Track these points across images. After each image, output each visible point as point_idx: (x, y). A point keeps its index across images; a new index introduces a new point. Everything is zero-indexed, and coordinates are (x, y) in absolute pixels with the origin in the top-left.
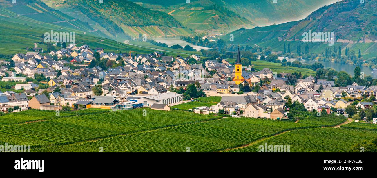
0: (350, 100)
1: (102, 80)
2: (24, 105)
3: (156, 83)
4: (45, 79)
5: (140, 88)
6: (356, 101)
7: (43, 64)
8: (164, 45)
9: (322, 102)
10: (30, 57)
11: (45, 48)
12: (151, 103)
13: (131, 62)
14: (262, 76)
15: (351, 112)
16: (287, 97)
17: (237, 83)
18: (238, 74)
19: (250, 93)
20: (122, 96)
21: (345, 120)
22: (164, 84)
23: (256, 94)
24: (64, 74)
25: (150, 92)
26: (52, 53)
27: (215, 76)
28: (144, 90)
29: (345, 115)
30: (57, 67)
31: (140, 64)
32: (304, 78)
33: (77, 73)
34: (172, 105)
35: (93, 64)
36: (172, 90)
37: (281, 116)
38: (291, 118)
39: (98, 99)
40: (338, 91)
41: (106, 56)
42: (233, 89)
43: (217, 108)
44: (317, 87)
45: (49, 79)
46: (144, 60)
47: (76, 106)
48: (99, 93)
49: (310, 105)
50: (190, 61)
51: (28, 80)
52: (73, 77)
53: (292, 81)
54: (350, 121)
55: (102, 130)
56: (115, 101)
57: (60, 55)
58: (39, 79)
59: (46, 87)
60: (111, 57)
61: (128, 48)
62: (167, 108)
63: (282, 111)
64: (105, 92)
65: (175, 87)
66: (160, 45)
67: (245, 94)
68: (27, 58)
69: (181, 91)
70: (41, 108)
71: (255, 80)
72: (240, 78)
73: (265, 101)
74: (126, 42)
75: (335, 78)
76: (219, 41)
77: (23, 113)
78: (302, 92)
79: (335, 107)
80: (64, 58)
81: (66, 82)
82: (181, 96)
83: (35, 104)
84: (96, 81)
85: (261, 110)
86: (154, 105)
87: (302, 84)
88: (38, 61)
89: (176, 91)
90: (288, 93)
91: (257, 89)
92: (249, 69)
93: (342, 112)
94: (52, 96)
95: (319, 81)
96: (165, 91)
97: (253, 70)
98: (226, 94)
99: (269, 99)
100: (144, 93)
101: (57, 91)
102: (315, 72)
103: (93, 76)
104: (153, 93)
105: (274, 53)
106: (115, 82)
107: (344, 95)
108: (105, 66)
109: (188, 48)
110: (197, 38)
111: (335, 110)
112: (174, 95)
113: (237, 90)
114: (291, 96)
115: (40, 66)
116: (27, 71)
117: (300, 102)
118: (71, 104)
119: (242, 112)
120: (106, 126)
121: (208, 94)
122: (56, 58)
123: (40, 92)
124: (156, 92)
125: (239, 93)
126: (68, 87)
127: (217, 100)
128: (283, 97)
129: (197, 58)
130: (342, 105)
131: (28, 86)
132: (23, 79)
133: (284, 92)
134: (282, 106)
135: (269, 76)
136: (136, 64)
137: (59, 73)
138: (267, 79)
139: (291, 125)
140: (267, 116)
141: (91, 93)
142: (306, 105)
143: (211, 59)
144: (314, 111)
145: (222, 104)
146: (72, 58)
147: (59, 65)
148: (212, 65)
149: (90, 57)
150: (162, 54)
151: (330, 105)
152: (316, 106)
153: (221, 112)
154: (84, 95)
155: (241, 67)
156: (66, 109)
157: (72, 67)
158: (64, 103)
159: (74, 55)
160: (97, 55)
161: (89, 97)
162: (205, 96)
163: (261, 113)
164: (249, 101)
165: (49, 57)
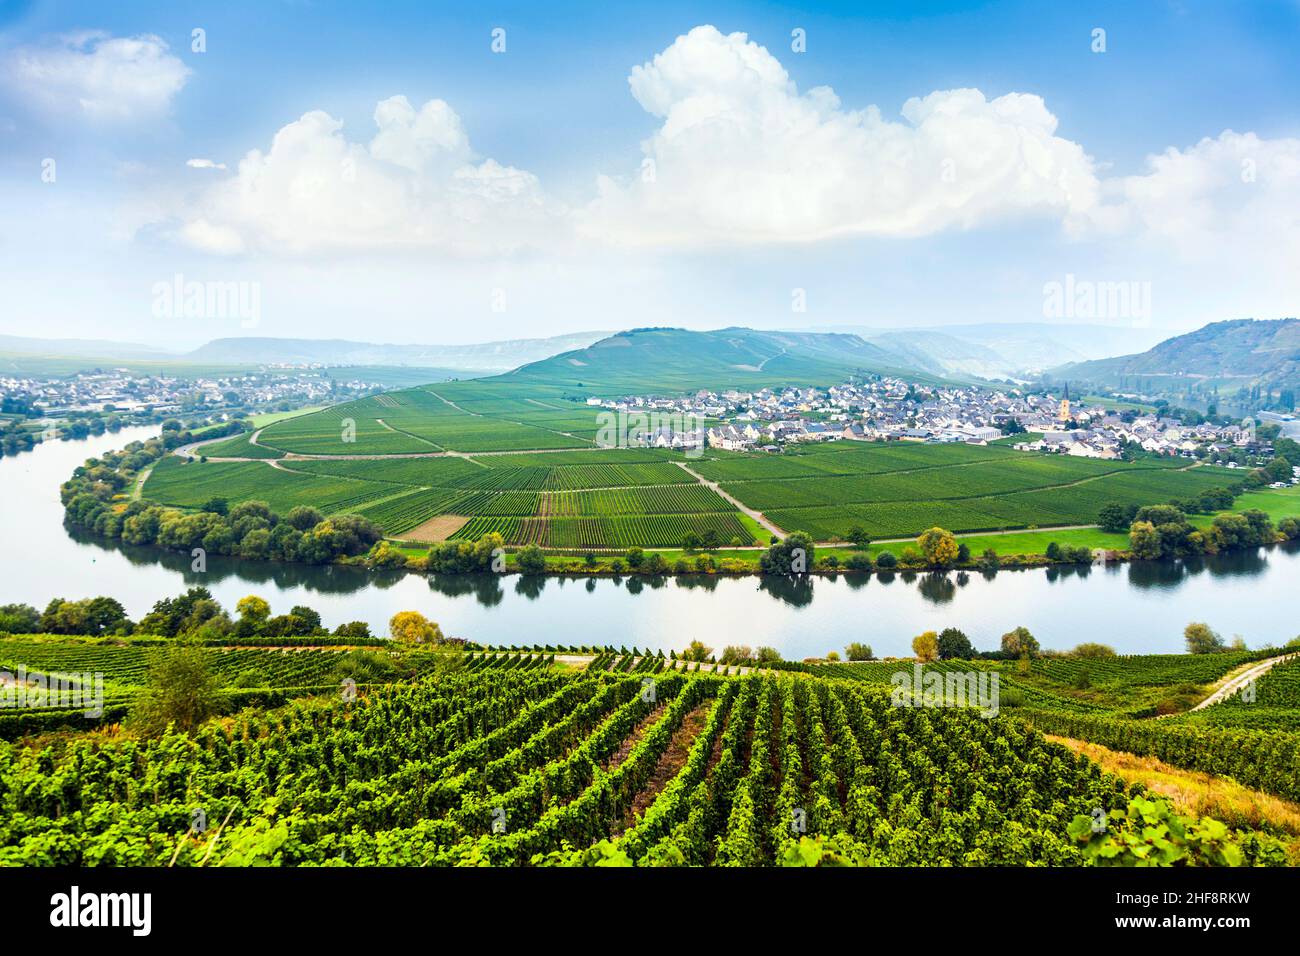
0: (1200, 441)
1: (916, 412)
2: (839, 435)
3: (972, 418)
4: (859, 411)
5: (955, 422)
6: (1208, 443)
7: (858, 397)
8: (982, 379)
9: (1164, 443)
10: (846, 389)
11: (860, 381)
12: (966, 438)
13: (947, 395)
14: (1093, 413)
15: (1201, 454)
16: (1122, 436)
17: (1063, 419)
18: (1064, 411)
19: (1077, 431)
20: (937, 429)
21: (1193, 462)
22: (981, 419)
23: (1084, 431)
24: (878, 406)
25: (965, 426)
26: (867, 386)
27: (1038, 411)
28: (960, 424)
29: (1193, 457)
30: (871, 400)
31: (957, 399)
32: (1143, 416)
33: (891, 406)
34: (989, 440)
35: (908, 397)
36: (990, 425)
37: (1113, 456)
38: (1125, 457)
39: (911, 431)
40: (1185, 430)
41: (921, 390)
42: (1059, 426)
43: (1038, 445)
44: (1160, 425)
45: (863, 411)
46: (961, 394)
47: (889, 438)
48: (913, 425)
49: (1149, 445)
50: (1011, 396)
51: (843, 412)
52: (887, 410)
53: (1128, 418)
54: (1199, 464)
55: (915, 461)
56: (929, 434)
57: (874, 388)
58: (854, 410)
59: (861, 418)
60: (926, 391)
61: (944, 382)
62: (983, 443)
63: (1116, 451)
64: (919, 424)
65: (993, 421)
66: (978, 378)
67: (1072, 431)
68: (843, 391)
69: (999, 426)
70: (855, 439)
71: (1083, 416)
72: (1067, 414)
73: (1095, 439)
74: (943, 376)
75: (1183, 416)
76: (1044, 376)
77: (837, 442)
78: (1139, 430)
79: (1181, 448)
80: (880, 391)
81: (880, 414)
82: (999, 431)
83: (849, 434)
84: (910, 413)
85: (1090, 448)
86: (970, 440)
87: (1140, 422)
88: (854, 394)
89: (994, 425)
90: (1123, 432)
91: (1086, 426)
92: (1078, 405)
93: (1189, 454)
94: (865, 427)
95: (1162, 419)
96: (982, 425)
97: (1082, 406)
98: (1050, 430)
99: (1100, 437)
100: (959, 427)
101: (871, 423)
102: (1157, 410)
103: (907, 409)
104: (969, 427)
105: (1109, 388)
106: (930, 415)
107: (1193, 435)
108: (920, 399)
109: (1009, 382)
110: (1019, 372)
111: (1181, 451)
112: (992, 429)
113: (1063, 427)
114: (1126, 434)
115: (855, 398)
116: (842, 403)
117: (1138, 441)
118: (884, 436)
119: (1067, 450)
120: (919, 458)
121: (1029, 430)
122: (870, 391)
123: (855, 423)
124: (972, 427)
125: (1065, 430)
126: (882, 419)
127: (1039, 436)
128: (1117, 436)
129: (1018, 393)
130: (1190, 446)
131: (843, 417)
132: (839, 411)
133: (1117, 431)
134: (1115, 445)
135: (1102, 413)
136: (952, 398)
137: (874, 406)
138: (1098, 416)
139: (1125, 465)
140: (1097, 455)
141: (905, 425)
142: (1144, 445)
143: (1035, 394)
144: (1154, 451)
145: (1045, 440)
146: (887, 391)
147: (874, 397)
148: (1036, 400)
149: (905, 391)
150: (980, 389)
151: (1175, 446)
152: (1157, 447)
153: (1044, 449)
154: (898, 427)
155: (1068, 403)
156: (879, 440)
157: (886, 400)
158: (877, 434)
159: (889, 388)
160: (912, 389)
161: (902, 429)
162: (1026, 431)
163: (1090, 452)
164: (1076, 438)
165: (864, 390)
